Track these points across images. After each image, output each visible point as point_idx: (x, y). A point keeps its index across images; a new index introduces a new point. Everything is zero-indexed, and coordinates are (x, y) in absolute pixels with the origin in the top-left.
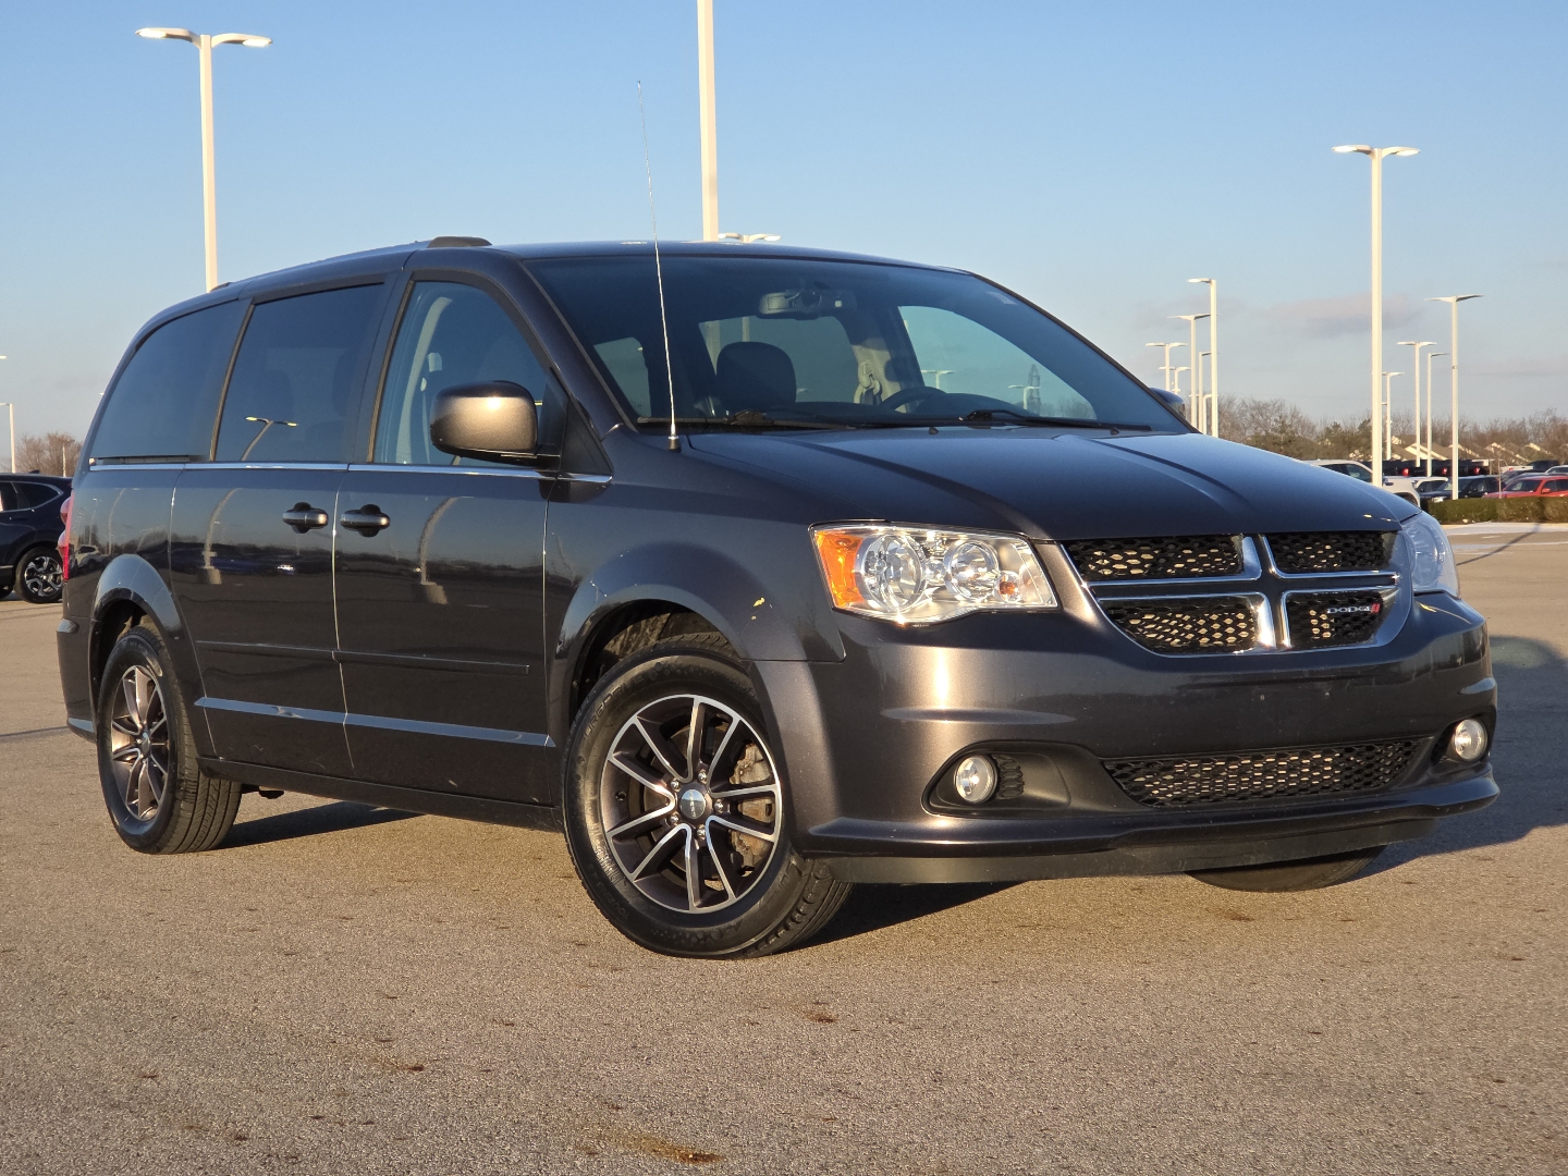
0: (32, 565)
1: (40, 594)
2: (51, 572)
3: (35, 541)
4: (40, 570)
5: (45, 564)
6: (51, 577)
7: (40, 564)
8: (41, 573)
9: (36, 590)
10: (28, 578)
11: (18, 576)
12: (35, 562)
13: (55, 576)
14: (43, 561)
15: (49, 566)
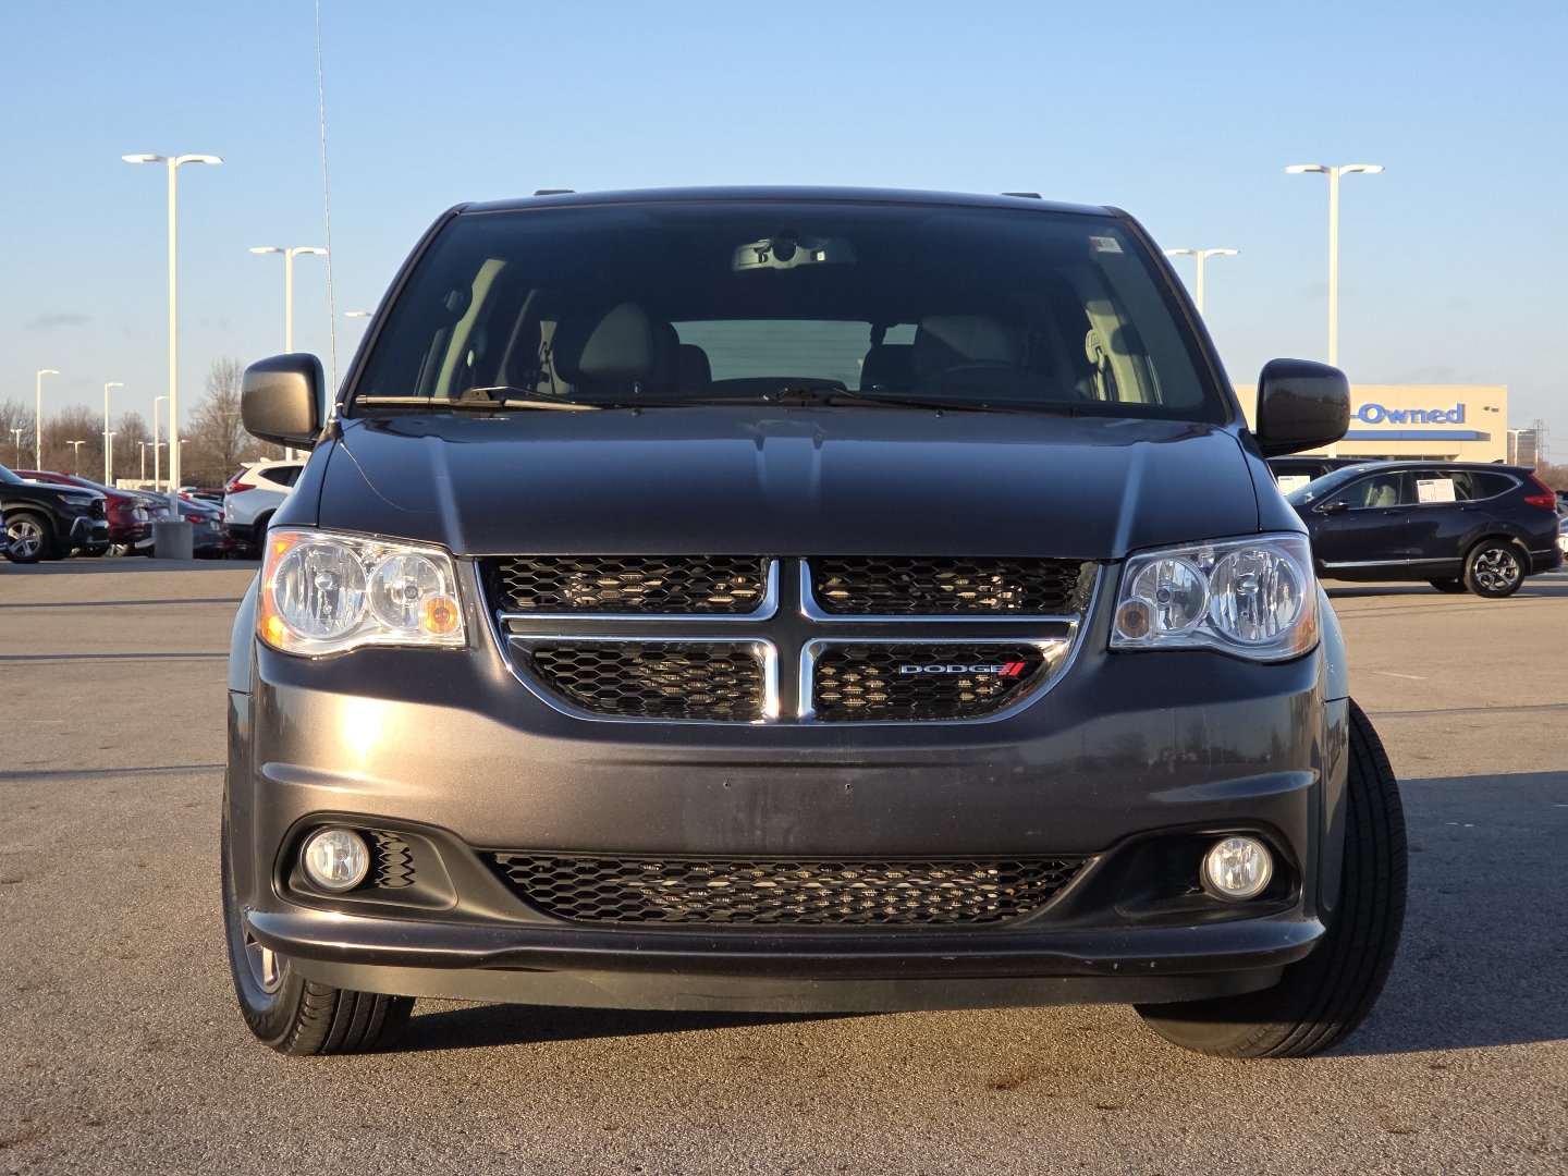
0: (1483, 557)
1: (1491, 588)
2: (1504, 566)
3: (1488, 532)
4: (1492, 563)
5: (1498, 557)
6: (1504, 571)
7: (1492, 556)
8: (1492, 566)
9: (1487, 583)
10: (1479, 570)
11: (1468, 569)
12: (1488, 555)
13: (1508, 570)
14: (1495, 554)
15: (1503, 559)
